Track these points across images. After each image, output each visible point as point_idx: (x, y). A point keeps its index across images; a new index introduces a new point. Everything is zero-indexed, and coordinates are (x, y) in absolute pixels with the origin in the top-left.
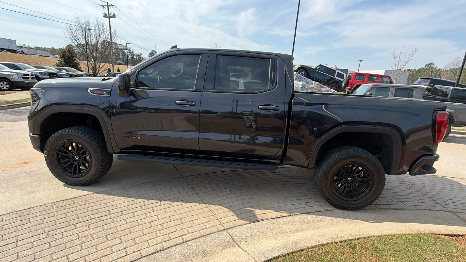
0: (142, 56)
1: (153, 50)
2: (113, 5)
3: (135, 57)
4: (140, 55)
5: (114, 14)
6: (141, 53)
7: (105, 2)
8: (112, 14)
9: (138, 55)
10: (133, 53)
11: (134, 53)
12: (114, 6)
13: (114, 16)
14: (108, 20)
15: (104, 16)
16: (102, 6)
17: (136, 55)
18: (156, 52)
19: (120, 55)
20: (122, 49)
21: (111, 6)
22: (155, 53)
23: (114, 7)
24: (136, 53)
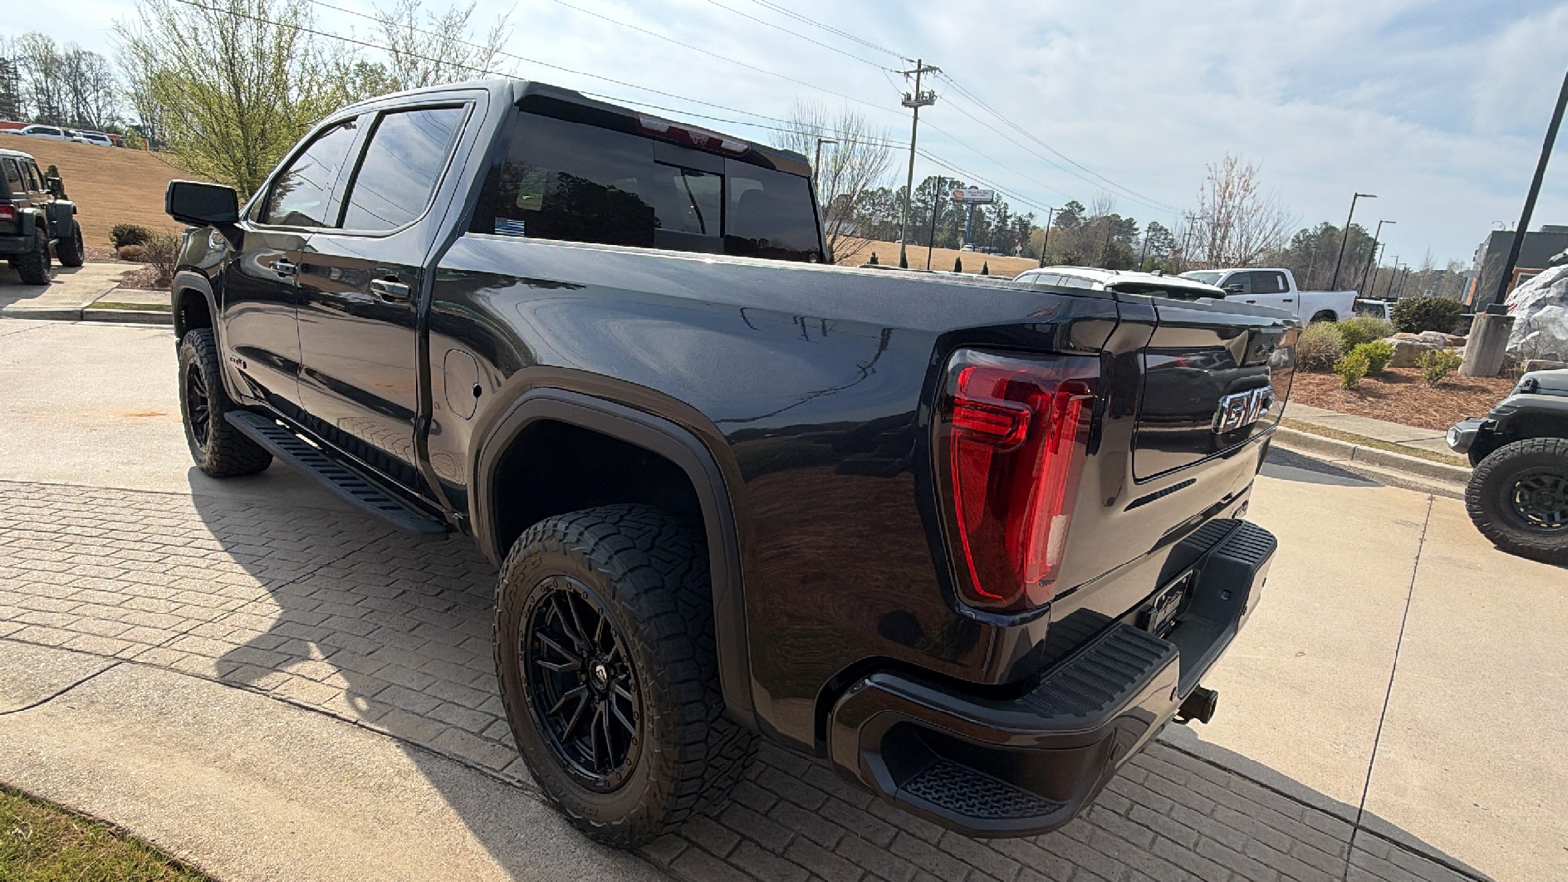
0: (1033, 223)
1: (1073, 202)
2: (933, 65)
3: (1010, 226)
4: (1026, 219)
5: (932, 95)
6: (1030, 214)
7: (912, 61)
8: (926, 95)
9: (1021, 219)
10: (1006, 212)
11: (1009, 213)
12: (935, 68)
13: (930, 100)
14: (913, 114)
15: (903, 103)
16: (905, 73)
17: (1013, 219)
18: (1083, 209)
19: (965, 220)
20: (975, 203)
21: (927, 70)
22: (1077, 209)
23: (937, 71)
24: (1015, 214)
